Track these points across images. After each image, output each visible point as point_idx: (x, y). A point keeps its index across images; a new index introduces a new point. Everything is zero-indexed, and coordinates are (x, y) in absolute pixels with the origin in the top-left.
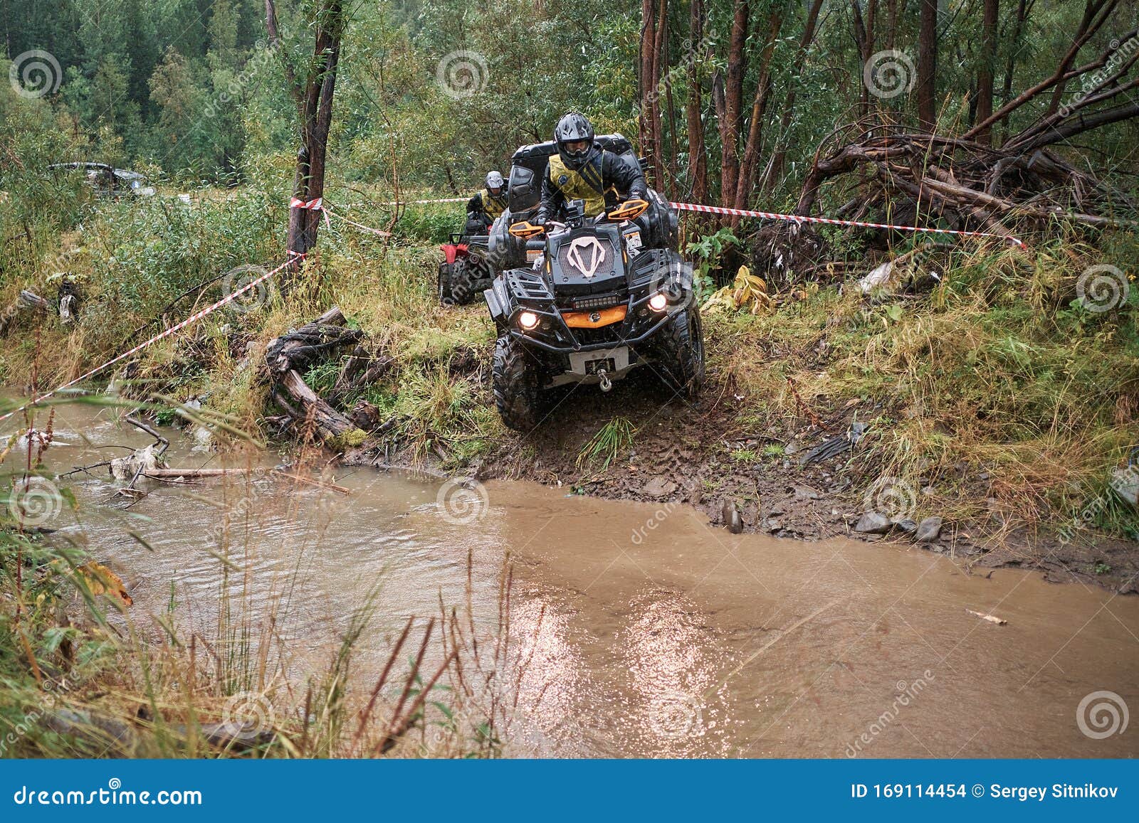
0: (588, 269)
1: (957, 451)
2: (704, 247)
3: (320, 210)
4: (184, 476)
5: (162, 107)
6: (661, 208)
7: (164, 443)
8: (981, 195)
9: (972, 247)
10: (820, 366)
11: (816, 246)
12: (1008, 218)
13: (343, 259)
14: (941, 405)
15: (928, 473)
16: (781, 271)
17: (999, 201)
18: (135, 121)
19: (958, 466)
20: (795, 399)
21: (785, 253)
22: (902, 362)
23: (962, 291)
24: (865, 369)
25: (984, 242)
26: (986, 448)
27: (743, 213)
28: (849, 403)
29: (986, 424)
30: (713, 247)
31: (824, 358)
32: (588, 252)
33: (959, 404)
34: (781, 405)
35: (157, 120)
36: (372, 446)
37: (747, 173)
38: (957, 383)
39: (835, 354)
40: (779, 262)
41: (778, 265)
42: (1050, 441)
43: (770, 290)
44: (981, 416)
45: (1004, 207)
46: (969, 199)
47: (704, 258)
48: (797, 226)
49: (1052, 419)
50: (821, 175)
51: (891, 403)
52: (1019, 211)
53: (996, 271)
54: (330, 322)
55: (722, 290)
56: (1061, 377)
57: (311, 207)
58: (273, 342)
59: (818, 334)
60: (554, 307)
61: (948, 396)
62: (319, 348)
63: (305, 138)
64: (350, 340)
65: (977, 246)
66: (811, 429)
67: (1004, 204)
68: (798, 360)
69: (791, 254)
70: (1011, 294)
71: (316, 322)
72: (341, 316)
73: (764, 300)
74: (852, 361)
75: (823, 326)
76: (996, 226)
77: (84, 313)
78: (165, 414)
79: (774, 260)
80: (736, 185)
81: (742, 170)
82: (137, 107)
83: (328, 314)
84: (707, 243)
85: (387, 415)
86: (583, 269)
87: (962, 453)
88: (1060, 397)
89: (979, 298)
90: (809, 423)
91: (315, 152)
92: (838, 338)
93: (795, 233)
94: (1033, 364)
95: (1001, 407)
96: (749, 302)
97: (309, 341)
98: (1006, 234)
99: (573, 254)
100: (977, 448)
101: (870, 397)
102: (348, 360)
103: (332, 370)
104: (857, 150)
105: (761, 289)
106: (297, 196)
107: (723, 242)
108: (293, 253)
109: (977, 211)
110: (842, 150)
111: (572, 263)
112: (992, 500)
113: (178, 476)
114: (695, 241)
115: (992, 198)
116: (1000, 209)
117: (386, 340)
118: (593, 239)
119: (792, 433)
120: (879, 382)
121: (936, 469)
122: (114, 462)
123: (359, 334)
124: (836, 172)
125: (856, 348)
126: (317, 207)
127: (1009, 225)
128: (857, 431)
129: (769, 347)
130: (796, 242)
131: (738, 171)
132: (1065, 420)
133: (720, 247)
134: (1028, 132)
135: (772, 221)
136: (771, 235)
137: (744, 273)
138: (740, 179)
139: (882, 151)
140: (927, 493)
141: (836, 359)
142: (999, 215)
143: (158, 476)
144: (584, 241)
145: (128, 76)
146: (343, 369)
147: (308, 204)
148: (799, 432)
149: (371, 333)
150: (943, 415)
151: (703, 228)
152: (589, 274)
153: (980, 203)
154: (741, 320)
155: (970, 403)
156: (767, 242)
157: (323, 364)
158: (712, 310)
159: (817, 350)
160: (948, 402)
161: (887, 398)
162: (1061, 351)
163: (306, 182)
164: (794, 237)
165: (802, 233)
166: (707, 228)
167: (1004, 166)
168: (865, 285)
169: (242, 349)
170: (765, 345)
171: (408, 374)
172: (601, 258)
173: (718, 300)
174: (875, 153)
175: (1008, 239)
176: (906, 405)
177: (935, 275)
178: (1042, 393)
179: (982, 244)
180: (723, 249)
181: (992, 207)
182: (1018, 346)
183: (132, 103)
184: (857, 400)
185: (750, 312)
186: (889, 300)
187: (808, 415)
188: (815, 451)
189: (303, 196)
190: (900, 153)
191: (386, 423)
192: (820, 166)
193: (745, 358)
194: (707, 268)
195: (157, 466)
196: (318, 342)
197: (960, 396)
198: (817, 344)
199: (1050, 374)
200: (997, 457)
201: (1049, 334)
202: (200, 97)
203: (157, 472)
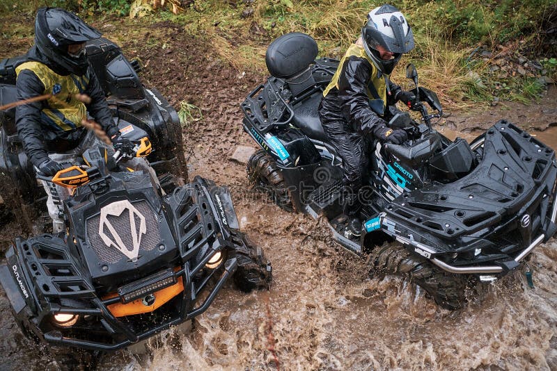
0: (130, 248)
6: (161, 109)
32: (123, 221)
60: (97, 301)
86: (124, 249)
99: (106, 229)
111: (108, 242)
118: (125, 204)
144: (115, 208)
152: (133, 255)
172: (143, 230)
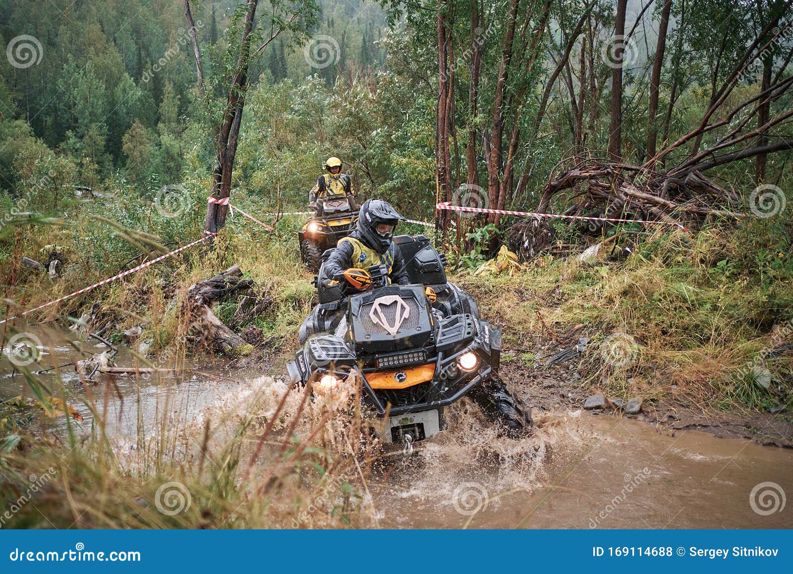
1: (650, 356)
2: (478, 236)
3: (227, 205)
4: (128, 373)
5: (127, 157)
7: (115, 350)
8: (657, 199)
9: (652, 230)
10: (557, 305)
11: (550, 234)
12: (674, 212)
13: (241, 238)
14: (638, 327)
15: (632, 369)
16: (527, 250)
17: (668, 202)
18: (109, 165)
19: (650, 365)
20: (541, 325)
21: (530, 238)
22: (611, 301)
23: (648, 257)
24: (586, 306)
25: (660, 227)
26: (669, 353)
27: (503, 212)
28: (577, 327)
29: (668, 338)
30: (483, 236)
31: (559, 300)
33: (649, 325)
34: (531, 328)
35: (124, 165)
36: (257, 355)
37: (505, 189)
38: (648, 312)
39: (566, 297)
40: (526, 244)
41: (525, 246)
42: (710, 348)
43: (521, 261)
44: (664, 333)
45: (672, 206)
46: (649, 201)
47: (477, 242)
48: (538, 221)
49: (711, 335)
50: (553, 190)
51: (604, 326)
52: (681, 208)
53: (668, 244)
54: (232, 274)
55: (489, 262)
56: (715, 308)
57: (222, 203)
58: (193, 287)
59: (554, 285)
61: (642, 321)
62: (224, 291)
63: (219, 159)
64: (245, 287)
65: (655, 230)
66: (552, 344)
67: (671, 204)
68: (541, 301)
69: (534, 239)
70: (680, 258)
71: (222, 274)
72: (239, 271)
73: (517, 267)
74: (577, 300)
75: (557, 281)
76: (667, 218)
77: (65, 271)
78: (117, 336)
79: (524, 243)
80: (497, 197)
81: (502, 187)
82: (111, 157)
83: (230, 270)
84: (479, 233)
85: (268, 335)
87: (653, 357)
88: (716, 320)
89: (659, 260)
90: (551, 339)
91: (226, 167)
92: (567, 287)
93: (537, 225)
94: (697, 300)
95: (677, 327)
96: (507, 268)
97: (217, 287)
98: (673, 222)
100: (663, 353)
101: (590, 323)
102: (242, 299)
103: (232, 305)
104: (576, 173)
105: (514, 260)
106: (213, 196)
107: (490, 232)
108: (208, 233)
109: (654, 209)
110: (566, 174)
112: (674, 387)
113: (123, 373)
114: (471, 232)
115: (664, 200)
116: (669, 207)
117: (269, 286)
119: (540, 346)
120: (595, 313)
121: (637, 367)
122: (79, 363)
123: (251, 282)
124: (563, 188)
125: (579, 293)
126: (225, 203)
127: (675, 217)
128: (583, 344)
129: (522, 294)
130: (537, 232)
131: (499, 189)
132: (719, 335)
133: (488, 236)
134: (681, 166)
135: (521, 217)
136: (521, 227)
137: (504, 250)
138: (501, 193)
139: (593, 173)
140: (631, 383)
141: (566, 300)
142: (668, 211)
143: (109, 372)
145: (106, 137)
146: (239, 305)
147: (220, 201)
148: (544, 345)
149: (259, 283)
150: (640, 332)
151: (476, 224)
153: (655, 204)
154: (503, 279)
155: (657, 325)
156: (519, 231)
157: (225, 301)
158: (483, 274)
159: (554, 295)
160: (642, 324)
161: (601, 323)
162: (713, 293)
163: (219, 186)
164: (536, 229)
165: (541, 226)
166: (479, 224)
167: (669, 183)
168: (582, 257)
169: (172, 294)
170: (520, 292)
171: (283, 308)
173: (487, 268)
174: (588, 174)
175: (675, 225)
176: (614, 327)
177: (628, 249)
178: (704, 318)
179: (658, 228)
180: (490, 237)
181: (664, 205)
182: (686, 289)
183: (108, 155)
184: (581, 325)
185: (508, 274)
186: (599, 264)
187: (550, 334)
188: (556, 357)
189: (218, 196)
190: (604, 174)
191: (268, 340)
192: (552, 183)
193: (506, 300)
194: (479, 249)
195: (109, 365)
196: (223, 287)
197: (650, 320)
198: (554, 291)
199: (708, 306)
200: (676, 359)
201: (705, 282)
202: (153, 152)
203: (109, 369)
